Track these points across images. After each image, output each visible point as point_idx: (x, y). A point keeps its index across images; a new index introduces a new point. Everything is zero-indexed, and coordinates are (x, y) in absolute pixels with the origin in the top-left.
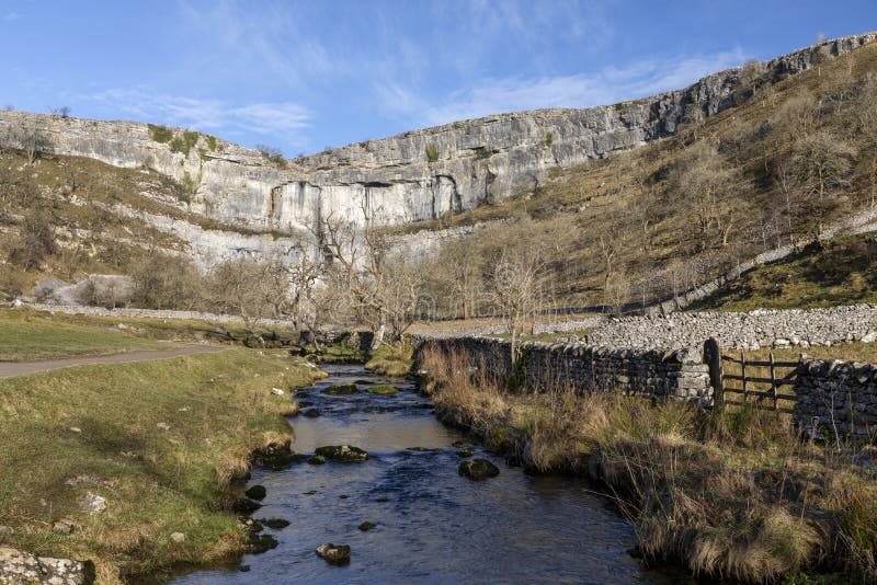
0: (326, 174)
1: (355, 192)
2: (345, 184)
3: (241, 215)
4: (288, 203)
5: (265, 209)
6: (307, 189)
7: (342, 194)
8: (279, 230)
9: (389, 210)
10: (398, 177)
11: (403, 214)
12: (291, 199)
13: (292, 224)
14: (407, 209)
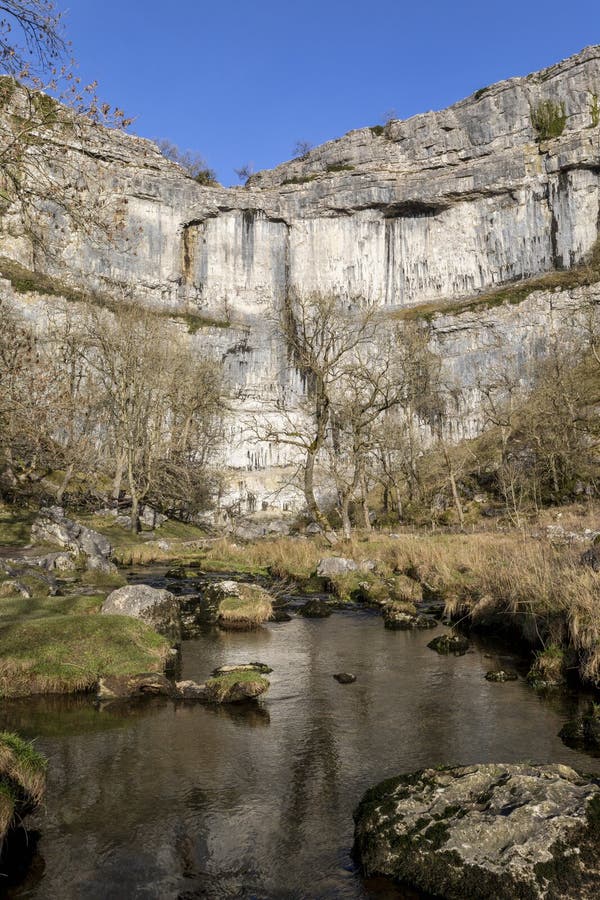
0: (303, 191)
1: (364, 231)
2: (342, 212)
3: (116, 273)
4: (220, 256)
5: (169, 265)
6: (261, 228)
7: (336, 234)
8: (204, 315)
9: (440, 266)
10: (465, 185)
11: (473, 270)
12: (225, 247)
13: (230, 302)
14: (484, 261)
